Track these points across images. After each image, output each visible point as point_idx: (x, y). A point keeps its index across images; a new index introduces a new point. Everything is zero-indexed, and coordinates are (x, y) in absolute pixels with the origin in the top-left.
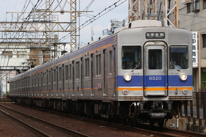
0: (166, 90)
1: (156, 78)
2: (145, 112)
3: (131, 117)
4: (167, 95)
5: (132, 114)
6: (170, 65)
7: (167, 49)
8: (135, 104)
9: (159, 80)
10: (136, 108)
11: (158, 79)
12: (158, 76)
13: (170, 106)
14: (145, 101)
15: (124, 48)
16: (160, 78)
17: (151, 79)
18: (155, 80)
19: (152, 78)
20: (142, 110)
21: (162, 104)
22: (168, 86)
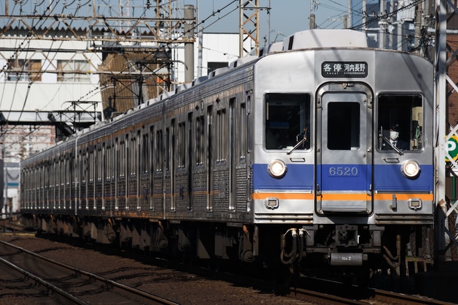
0: (370, 198)
1: (344, 171)
2: (317, 250)
3: (285, 262)
4: (370, 211)
5: (286, 255)
6: (379, 141)
7: (372, 103)
8: (294, 233)
9: (352, 176)
10: (295, 242)
11: (350, 172)
12: (351, 166)
13: (377, 238)
14: (319, 225)
15: (270, 98)
16: (354, 170)
17: (333, 173)
18: (342, 176)
19: (336, 171)
20: (310, 247)
21: (357, 232)
22: (372, 191)
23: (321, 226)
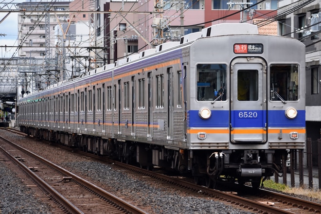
0: (265, 133)
1: (249, 115)
2: (231, 166)
3: (210, 174)
4: (265, 141)
5: (211, 170)
6: (271, 95)
7: (267, 70)
8: (217, 155)
9: (253, 118)
10: (217, 161)
11: (252, 115)
12: (253, 111)
13: (270, 158)
14: (232, 150)
15: (199, 66)
16: (255, 114)
17: (241, 116)
18: (248, 118)
19: (243, 114)
20: (227, 164)
21: (258, 155)
22: (267, 127)
23: (234, 151)
